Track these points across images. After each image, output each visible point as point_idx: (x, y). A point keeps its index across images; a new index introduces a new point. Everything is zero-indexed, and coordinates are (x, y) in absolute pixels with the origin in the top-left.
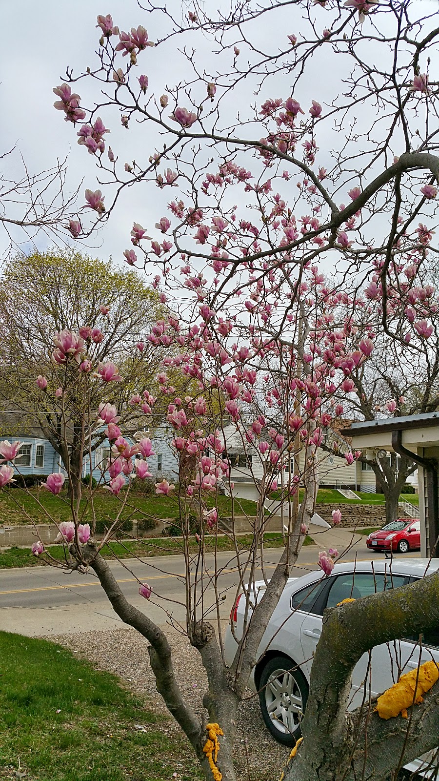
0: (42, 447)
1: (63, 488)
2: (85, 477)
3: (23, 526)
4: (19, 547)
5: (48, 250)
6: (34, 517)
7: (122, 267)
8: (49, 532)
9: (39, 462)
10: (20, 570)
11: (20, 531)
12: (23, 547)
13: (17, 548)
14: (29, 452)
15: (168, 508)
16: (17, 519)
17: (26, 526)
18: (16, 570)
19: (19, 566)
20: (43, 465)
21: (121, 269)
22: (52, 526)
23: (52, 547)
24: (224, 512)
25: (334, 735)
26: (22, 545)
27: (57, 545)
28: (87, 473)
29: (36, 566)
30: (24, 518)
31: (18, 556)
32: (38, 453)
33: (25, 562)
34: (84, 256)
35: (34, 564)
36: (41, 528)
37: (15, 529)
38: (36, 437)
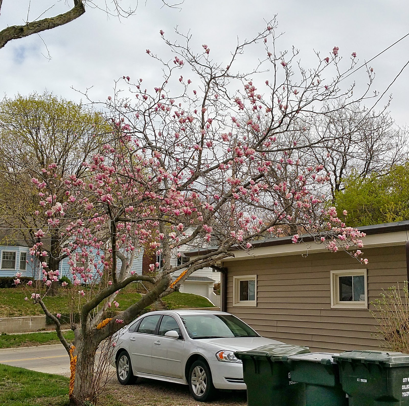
0: (25, 254)
1: (42, 287)
2: (61, 278)
3: (10, 318)
4: (8, 334)
5: (30, 96)
6: (19, 311)
7: (91, 108)
8: (31, 323)
9: (23, 266)
10: (9, 350)
11: (7, 322)
12: (10, 334)
13: (5, 334)
14: (14, 258)
15: (129, 302)
16: (6, 312)
17: (13, 318)
18: (6, 350)
19: (7, 347)
20: (26, 269)
21: (90, 110)
22: (33, 318)
23: (34, 334)
24: (175, 305)
25: (86, 332)
26: (9, 332)
27: (37, 332)
28: (63, 275)
29: (21, 347)
30: (11, 311)
31: (7, 340)
32: (22, 258)
33: (12, 344)
34: (59, 100)
35: (19, 345)
36: (25, 320)
37: (4, 320)
38: (19, 245)
